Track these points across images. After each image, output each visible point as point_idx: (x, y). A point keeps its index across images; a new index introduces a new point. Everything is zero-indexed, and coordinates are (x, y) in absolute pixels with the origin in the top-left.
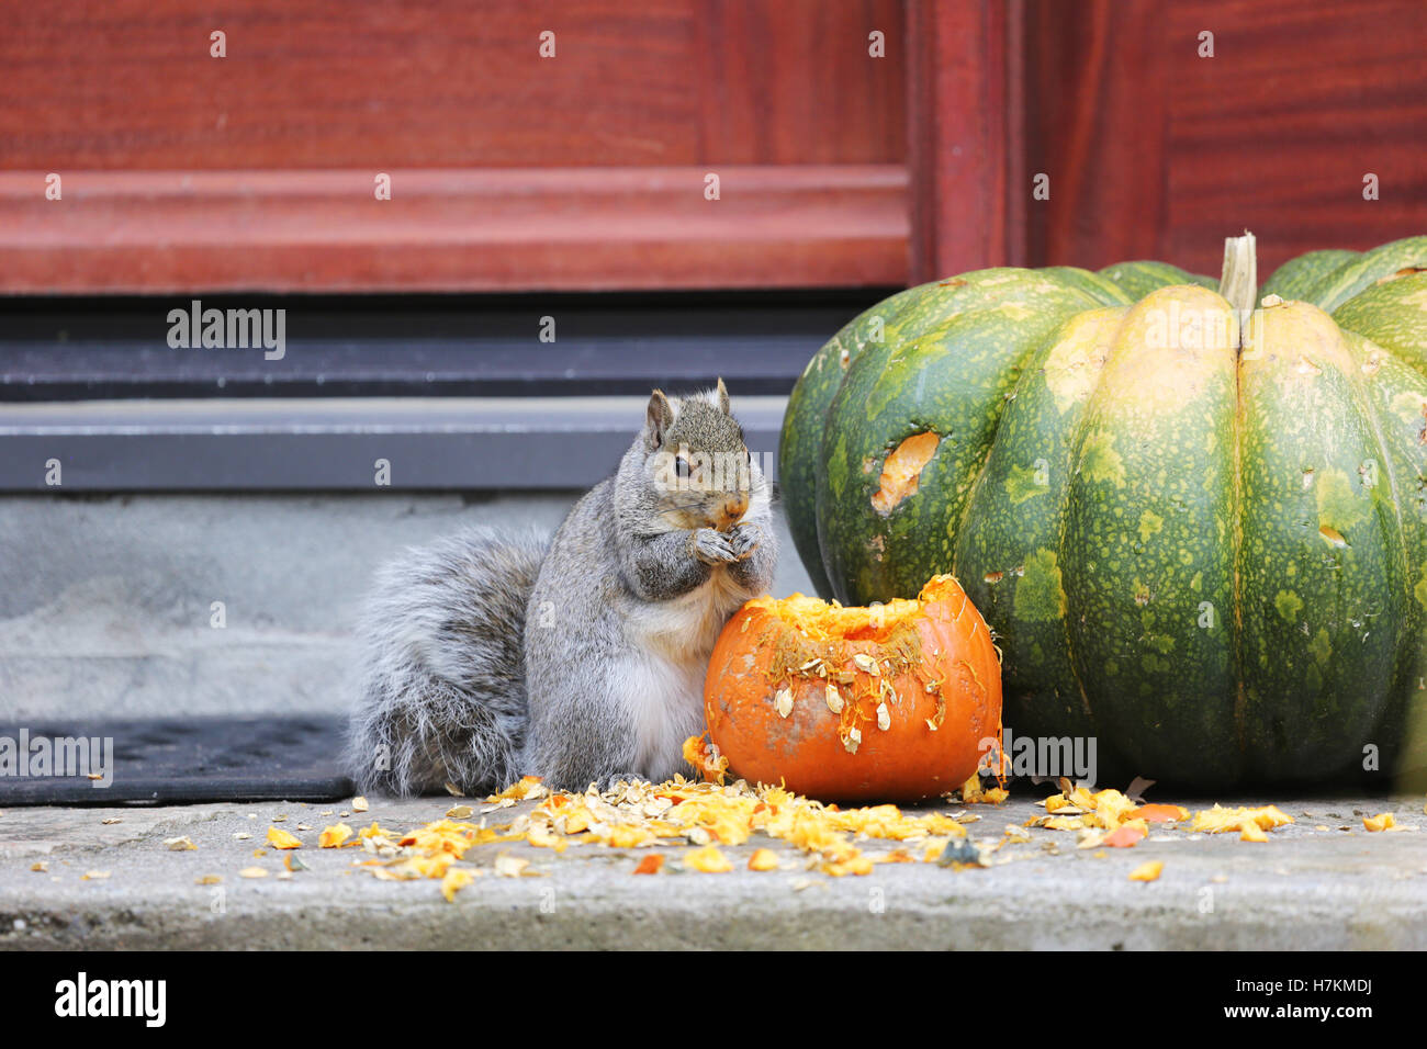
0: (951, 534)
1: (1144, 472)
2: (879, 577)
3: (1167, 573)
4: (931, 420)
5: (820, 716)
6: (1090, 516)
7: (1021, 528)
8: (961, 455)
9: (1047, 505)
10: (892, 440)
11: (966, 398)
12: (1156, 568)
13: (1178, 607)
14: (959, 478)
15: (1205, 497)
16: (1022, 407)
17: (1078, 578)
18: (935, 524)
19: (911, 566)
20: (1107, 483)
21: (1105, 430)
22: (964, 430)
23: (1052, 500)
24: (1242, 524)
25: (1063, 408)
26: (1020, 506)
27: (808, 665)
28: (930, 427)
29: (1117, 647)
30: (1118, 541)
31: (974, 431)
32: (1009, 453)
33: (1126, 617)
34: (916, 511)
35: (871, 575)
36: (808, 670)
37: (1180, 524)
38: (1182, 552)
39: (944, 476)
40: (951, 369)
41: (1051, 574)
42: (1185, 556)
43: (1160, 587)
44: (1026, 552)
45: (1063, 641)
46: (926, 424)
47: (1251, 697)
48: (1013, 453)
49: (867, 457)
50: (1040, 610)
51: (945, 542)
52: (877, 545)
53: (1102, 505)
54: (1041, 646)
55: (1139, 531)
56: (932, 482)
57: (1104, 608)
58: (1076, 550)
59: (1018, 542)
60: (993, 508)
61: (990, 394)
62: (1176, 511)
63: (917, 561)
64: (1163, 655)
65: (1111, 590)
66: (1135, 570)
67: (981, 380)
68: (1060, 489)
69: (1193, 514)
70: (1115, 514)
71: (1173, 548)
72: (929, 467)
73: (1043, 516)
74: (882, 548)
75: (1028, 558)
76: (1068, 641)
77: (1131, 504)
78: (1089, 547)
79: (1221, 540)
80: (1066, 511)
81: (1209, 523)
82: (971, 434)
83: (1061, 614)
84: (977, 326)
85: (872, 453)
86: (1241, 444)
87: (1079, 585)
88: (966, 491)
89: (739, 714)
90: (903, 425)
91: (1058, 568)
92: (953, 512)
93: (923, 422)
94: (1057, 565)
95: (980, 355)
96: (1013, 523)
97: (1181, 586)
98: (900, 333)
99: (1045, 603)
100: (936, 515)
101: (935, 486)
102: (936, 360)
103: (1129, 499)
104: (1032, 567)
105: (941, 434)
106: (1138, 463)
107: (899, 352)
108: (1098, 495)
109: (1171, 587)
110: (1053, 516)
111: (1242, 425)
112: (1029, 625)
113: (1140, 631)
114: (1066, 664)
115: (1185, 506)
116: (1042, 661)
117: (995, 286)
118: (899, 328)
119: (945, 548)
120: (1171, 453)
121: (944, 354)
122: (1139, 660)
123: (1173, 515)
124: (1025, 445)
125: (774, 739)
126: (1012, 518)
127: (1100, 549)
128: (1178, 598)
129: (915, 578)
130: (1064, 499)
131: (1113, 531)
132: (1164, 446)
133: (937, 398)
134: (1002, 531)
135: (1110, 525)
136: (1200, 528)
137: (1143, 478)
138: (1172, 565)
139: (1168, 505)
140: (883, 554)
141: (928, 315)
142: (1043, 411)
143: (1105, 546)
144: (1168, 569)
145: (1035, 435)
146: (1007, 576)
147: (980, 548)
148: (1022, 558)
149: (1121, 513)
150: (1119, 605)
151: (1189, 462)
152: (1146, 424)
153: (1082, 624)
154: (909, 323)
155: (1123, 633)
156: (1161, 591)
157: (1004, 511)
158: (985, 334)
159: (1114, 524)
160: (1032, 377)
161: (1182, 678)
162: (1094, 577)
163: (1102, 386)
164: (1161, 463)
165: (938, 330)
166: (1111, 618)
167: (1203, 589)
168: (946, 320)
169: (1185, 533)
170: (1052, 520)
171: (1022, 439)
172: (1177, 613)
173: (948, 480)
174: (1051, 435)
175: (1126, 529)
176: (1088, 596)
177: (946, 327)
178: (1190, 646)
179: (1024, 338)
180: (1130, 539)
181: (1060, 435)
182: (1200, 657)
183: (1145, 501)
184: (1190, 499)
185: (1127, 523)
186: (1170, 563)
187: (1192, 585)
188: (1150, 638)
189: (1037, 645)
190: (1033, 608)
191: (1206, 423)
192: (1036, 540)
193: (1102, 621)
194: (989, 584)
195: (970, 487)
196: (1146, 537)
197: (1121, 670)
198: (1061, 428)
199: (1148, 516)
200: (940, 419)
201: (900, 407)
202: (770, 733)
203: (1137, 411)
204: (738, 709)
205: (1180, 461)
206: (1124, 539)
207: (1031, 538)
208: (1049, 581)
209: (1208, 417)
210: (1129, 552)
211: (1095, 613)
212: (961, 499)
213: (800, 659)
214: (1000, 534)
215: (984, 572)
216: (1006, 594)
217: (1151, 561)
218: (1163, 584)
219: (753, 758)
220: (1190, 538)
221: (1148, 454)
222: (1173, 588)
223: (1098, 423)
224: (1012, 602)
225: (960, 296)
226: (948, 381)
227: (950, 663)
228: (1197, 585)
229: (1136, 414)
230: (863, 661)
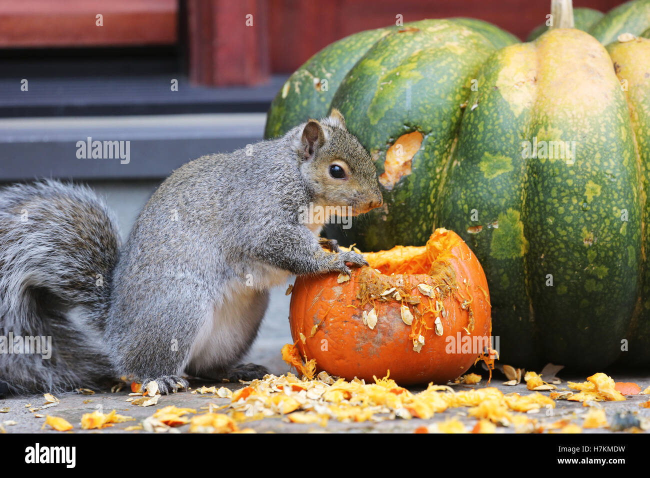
0: (433, 201)
1: (585, 155)
2: (383, 232)
3: (605, 224)
4: (417, 124)
5: (397, 327)
6: (548, 186)
7: (495, 195)
8: (437, 146)
9: (512, 179)
10: (392, 137)
11: (439, 108)
12: (598, 220)
13: (612, 246)
14: (437, 162)
15: (625, 170)
16: (486, 113)
17: (539, 228)
18: (423, 195)
19: (407, 224)
20: (560, 163)
21: (553, 127)
22: (439, 129)
23: (515, 175)
24: (645, 189)
25: (517, 112)
26: (493, 180)
27: (387, 292)
28: (417, 128)
29: (569, 275)
30: (570, 202)
31: (444, 130)
32: (481, 144)
33: (576, 254)
34: (411, 186)
35: (377, 231)
36: (386, 296)
37: (612, 189)
38: (615, 208)
39: (428, 161)
40: (427, 89)
41: (516, 226)
42: (616, 212)
43: (601, 233)
44: (499, 211)
45: (523, 272)
46: (414, 126)
47: (646, 307)
48: (484, 144)
49: (374, 149)
50: (509, 251)
51: (429, 207)
52: (383, 209)
53: (556, 178)
54: (508, 276)
55: (585, 195)
56: (421, 165)
57: (561, 249)
58: (537, 209)
59: (494, 205)
60: (470, 182)
61: (453, 105)
62: (609, 181)
63: (411, 220)
64: (600, 280)
65: (565, 236)
66: (583, 222)
67: (446, 96)
68: (520, 168)
69: (619, 183)
70: (567, 184)
71: (609, 206)
72: (418, 155)
73: (510, 186)
74: (387, 212)
75: (502, 216)
76: (526, 272)
77: (578, 177)
78: (548, 207)
79: (635, 200)
80: (526, 183)
81: (629, 188)
82: (443, 132)
83: (522, 253)
84: (436, 59)
85: (378, 147)
86: (637, 134)
87: (540, 233)
88: (441, 171)
89: (332, 327)
90: (400, 127)
91: (521, 223)
92: (434, 185)
93: (412, 124)
94: (520, 220)
95: (443, 78)
96: (489, 192)
97: (614, 232)
98: (382, 64)
99: (512, 246)
100: (424, 188)
101: (422, 168)
102: (416, 82)
103: (577, 173)
104: (504, 222)
105: (424, 133)
106: (581, 148)
107: (384, 77)
108: (553, 171)
109: (608, 233)
110: (517, 186)
111: (634, 121)
112: (500, 261)
113: (586, 263)
114: (523, 287)
115: (614, 177)
116: (508, 286)
117: (438, 32)
118: (380, 61)
119: (429, 210)
120: (602, 141)
121: (420, 78)
122: (583, 283)
123: (607, 184)
124: (493, 138)
125: (362, 344)
126: (487, 189)
127: (557, 208)
128: (612, 240)
129: (409, 232)
130: (523, 175)
131: (566, 196)
132: (596, 136)
133: (421, 108)
134: (481, 197)
135: (564, 191)
136: (624, 192)
137: (585, 158)
138: (609, 218)
139: (605, 177)
140: (387, 215)
141: (399, 52)
142: (504, 115)
143: (560, 206)
144: (606, 220)
145: (500, 131)
146: (485, 228)
147: (463, 209)
148: (496, 216)
149: (572, 183)
150: (571, 246)
151: (614, 147)
152: (582, 121)
153: (541, 260)
154: (386, 58)
155: (574, 265)
156: (601, 236)
157: (480, 184)
158: (443, 64)
159: (567, 191)
160: (488, 92)
161: (609, 295)
162: (553, 228)
163: (540, 98)
164: (596, 149)
165: (410, 62)
166: (565, 255)
167: (627, 234)
168: (413, 55)
169: (616, 196)
170: (518, 189)
171: (489, 135)
172: (611, 250)
173: (430, 164)
174: (511, 131)
175: (576, 194)
176: (548, 241)
177: (415, 59)
178: (617, 273)
179: (465, 66)
180: (579, 201)
181: (518, 131)
182: (622, 280)
183: (588, 175)
184: (617, 172)
185: (576, 190)
186: (607, 217)
187: (621, 231)
188: (592, 268)
189: (505, 275)
190: (504, 250)
191: (619, 120)
192: (506, 204)
193: (558, 257)
194: (471, 235)
195: (443, 168)
196: (590, 199)
197: (569, 290)
198: (517, 126)
199: (590, 185)
200: (423, 122)
201: (396, 115)
202: (358, 340)
203: (574, 113)
204: (331, 325)
205: (608, 147)
206: (575, 201)
207: (503, 202)
208: (515, 231)
209: (619, 116)
210: (579, 210)
211: (553, 252)
212: (438, 177)
213: (379, 288)
214: (479, 200)
215: (467, 226)
216: (484, 240)
217: (595, 216)
218: (603, 231)
219: (341, 357)
220: (619, 199)
221: (587, 142)
222: (610, 234)
223: (546, 122)
224: (489, 246)
225: (418, 39)
226: (427, 96)
227: (472, 288)
228: (624, 231)
229: (573, 116)
230: (426, 288)
